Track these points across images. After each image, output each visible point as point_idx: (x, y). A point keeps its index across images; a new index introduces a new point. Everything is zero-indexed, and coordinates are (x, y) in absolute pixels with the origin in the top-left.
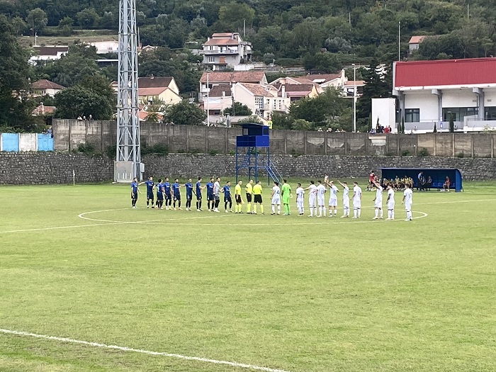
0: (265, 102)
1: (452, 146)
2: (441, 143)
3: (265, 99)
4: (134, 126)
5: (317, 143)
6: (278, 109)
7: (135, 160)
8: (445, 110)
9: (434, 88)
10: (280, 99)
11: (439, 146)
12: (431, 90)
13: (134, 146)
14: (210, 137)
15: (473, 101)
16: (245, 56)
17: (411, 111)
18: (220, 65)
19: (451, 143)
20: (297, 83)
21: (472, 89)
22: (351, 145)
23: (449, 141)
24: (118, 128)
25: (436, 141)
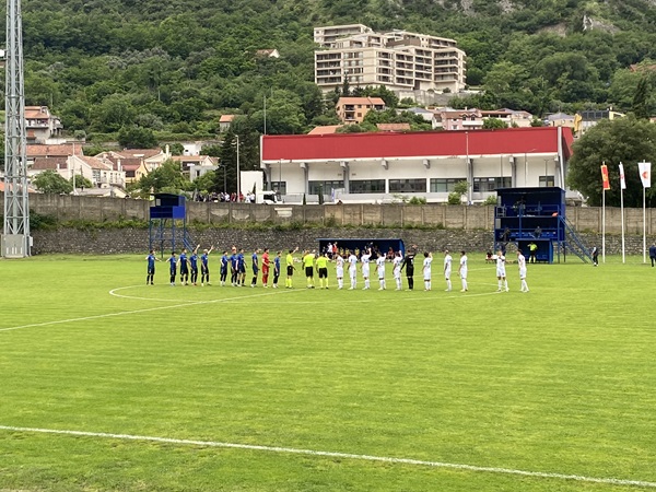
0: (102, 175)
1: (361, 217)
3: (102, 172)
4: (24, 196)
5: (221, 215)
6: (114, 182)
7: (25, 234)
8: (312, 183)
9: (302, 162)
10: (115, 172)
11: (347, 217)
12: (299, 164)
13: (24, 217)
15: (340, 175)
16: (54, 130)
17: (277, 184)
21: (339, 163)
22: (257, 216)
25: (345, 212)
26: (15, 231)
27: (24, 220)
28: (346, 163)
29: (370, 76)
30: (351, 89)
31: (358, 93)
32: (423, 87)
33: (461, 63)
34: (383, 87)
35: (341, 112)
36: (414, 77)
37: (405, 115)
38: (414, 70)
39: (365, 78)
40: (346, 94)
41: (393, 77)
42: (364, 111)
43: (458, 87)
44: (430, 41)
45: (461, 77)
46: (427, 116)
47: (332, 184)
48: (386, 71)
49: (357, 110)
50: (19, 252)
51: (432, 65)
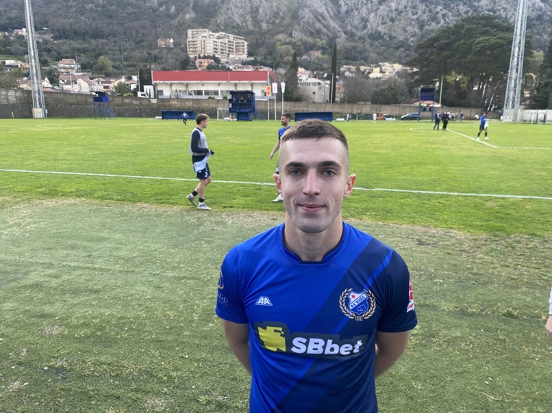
4: (41, 93)
7: (42, 108)
12: (167, 83)
15: (185, 88)
16: (78, 69)
17: (160, 91)
18: (67, 72)
20: (105, 80)
21: (184, 83)
22: (142, 102)
26: (38, 106)
27: (42, 102)
28: (187, 83)
29: (210, 51)
30: (202, 56)
31: (205, 57)
32: (231, 56)
33: (246, 47)
34: (214, 55)
35: (197, 64)
36: (227, 52)
37: (222, 66)
38: (227, 49)
39: (208, 52)
40: (200, 57)
41: (219, 51)
42: (206, 64)
43: (244, 57)
44: (234, 37)
45: (246, 53)
46: (231, 68)
48: (216, 49)
49: (203, 64)
50: (40, 115)
51: (234, 47)
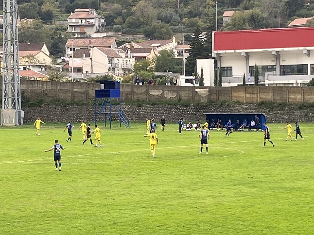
0: (116, 61)
1: (258, 96)
2: (250, 93)
3: (116, 59)
4: (16, 82)
5: (156, 94)
6: (125, 67)
7: (17, 109)
8: (251, 67)
9: (243, 52)
10: (126, 59)
11: (248, 96)
12: (241, 53)
13: (16, 97)
14: (75, 90)
15: (272, 61)
16: (99, 26)
17: (226, 68)
18: (81, 33)
19: (257, 93)
20: (140, 47)
21: (271, 52)
22: (182, 95)
23: (255, 92)
24: (3, 84)
25: (246, 92)
26: (10, 107)
27: (16, 99)
28: (277, 52)
47: (266, 69)
50: (12, 121)
